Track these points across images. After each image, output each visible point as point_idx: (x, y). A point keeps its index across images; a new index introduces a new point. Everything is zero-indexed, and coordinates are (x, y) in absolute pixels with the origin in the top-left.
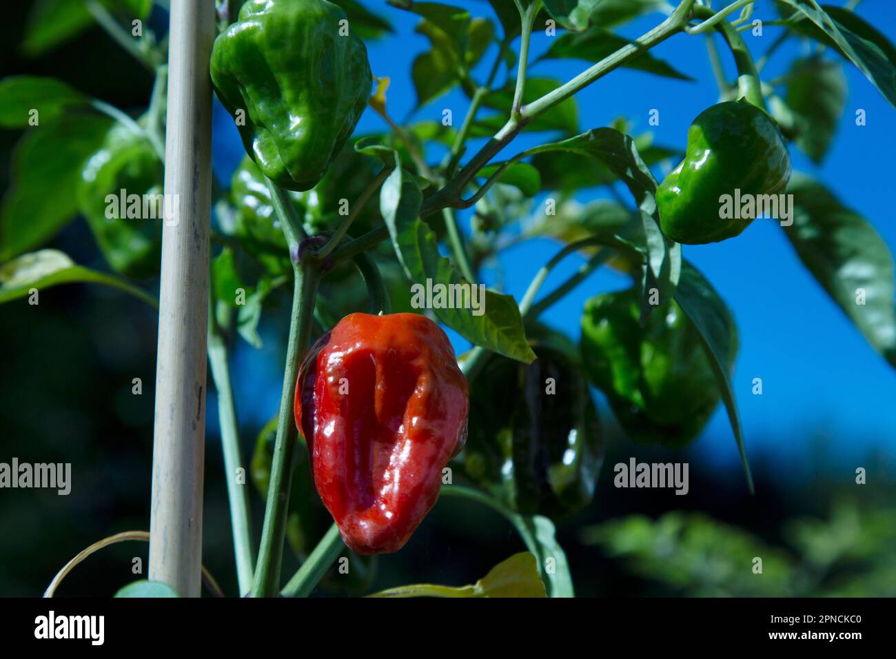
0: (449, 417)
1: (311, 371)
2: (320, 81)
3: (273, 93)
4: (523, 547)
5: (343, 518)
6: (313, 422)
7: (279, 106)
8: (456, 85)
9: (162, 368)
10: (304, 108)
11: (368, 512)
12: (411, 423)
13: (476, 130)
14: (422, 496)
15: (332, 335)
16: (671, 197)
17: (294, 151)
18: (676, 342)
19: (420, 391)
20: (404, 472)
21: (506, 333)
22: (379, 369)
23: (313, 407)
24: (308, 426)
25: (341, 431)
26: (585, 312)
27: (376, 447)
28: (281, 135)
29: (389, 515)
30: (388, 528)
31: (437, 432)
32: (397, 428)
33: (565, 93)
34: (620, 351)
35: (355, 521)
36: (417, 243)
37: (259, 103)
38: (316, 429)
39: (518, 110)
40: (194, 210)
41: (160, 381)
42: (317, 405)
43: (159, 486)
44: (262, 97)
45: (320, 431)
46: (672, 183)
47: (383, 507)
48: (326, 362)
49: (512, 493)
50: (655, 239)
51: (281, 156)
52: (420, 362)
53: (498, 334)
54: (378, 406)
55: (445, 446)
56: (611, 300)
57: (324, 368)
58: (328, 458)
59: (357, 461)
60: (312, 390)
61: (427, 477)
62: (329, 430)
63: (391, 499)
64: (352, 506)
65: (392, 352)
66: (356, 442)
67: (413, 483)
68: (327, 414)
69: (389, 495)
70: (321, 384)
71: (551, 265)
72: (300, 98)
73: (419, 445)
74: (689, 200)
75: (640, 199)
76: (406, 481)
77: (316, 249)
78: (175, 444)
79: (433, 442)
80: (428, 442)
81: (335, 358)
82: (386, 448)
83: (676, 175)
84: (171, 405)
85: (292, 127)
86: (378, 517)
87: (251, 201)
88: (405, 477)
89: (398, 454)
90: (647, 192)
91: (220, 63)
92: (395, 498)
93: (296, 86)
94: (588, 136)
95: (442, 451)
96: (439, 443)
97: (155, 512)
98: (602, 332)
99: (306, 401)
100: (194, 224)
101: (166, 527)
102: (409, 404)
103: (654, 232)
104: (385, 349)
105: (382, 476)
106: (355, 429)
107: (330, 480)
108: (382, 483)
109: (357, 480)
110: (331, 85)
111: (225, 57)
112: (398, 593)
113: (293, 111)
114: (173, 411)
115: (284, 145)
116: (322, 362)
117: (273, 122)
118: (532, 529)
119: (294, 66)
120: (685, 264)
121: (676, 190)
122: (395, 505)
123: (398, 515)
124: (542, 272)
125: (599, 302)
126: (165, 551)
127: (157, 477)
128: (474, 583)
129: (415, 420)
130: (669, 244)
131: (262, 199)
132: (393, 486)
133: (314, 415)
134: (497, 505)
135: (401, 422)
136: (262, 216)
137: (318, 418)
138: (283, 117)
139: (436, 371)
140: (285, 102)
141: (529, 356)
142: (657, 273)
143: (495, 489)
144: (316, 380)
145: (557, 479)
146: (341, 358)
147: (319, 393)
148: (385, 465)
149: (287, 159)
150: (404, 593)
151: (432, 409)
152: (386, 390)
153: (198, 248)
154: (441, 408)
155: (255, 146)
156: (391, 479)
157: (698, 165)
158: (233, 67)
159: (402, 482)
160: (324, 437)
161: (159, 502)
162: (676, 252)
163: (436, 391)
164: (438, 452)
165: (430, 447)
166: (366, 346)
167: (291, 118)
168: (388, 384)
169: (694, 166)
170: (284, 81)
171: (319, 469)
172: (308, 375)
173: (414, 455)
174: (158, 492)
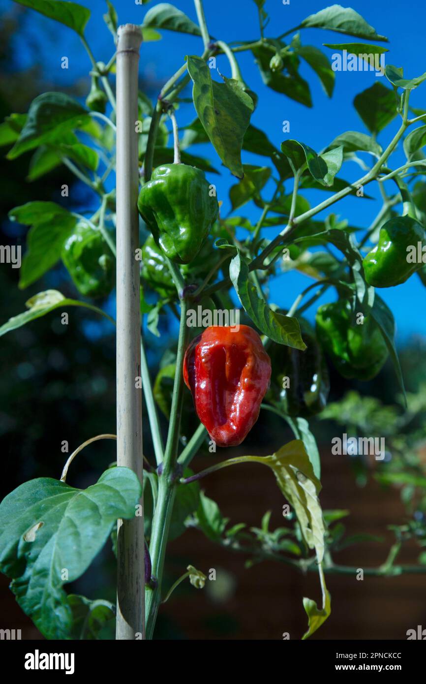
0: (262, 378)
1: (192, 355)
2: (195, 209)
3: (171, 216)
4: (293, 437)
5: (212, 430)
6: (194, 381)
7: (174, 222)
8: (251, 200)
9: (119, 356)
10: (187, 224)
11: (224, 426)
12: (244, 381)
13: (265, 224)
14: (251, 418)
15: (202, 337)
16: (371, 265)
17: (183, 245)
18: (365, 329)
19: (248, 366)
20: (241, 406)
21: (291, 335)
22: (228, 355)
23: (194, 373)
24: (192, 383)
25: (210, 386)
26: (318, 314)
27: (227, 393)
28: (175, 237)
29: (234, 428)
30: (235, 434)
31: (257, 386)
32: (237, 384)
33: (316, 211)
34: (337, 333)
35: (218, 431)
36: (247, 293)
37: (163, 221)
38: (196, 385)
39: (292, 220)
40: (132, 276)
41: (118, 363)
42: (196, 373)
43: (121, 416)
44: (166, 217)
45: (199, 386)
46: (372, 258)
47: (232, 424)
48: (200, 351)
49: (285, 406)
50: (360, 283)
51: (175, 247)
52: (248, 351)
53: (288, 337)
54: (227, 373)
55: (261, 392)
56: (331, 308)
57: (199, 354)
58: (203, 400)
59: (217, 400)
60: (193, 365)
61: (253, 408)
62: (203, 385)
63: (235, 420)
64: (216, 424)
65: (234, 346)
66: (217, 391)
67: (246, 412)
68: (202, 378)
69: (234, 417)
70: (198, 363)
71: (304, 293)
72: (185, 219)
73: (248, 392)
74: (381, 266)
75: (353, 263)
76: (243, 411)
77: (192, 292)
78: (128, 395)
79: (255, 391)
80: (253, 391)
81: (204, 349)
82: (232, 394)
83: (373, 253)
84: (125, 375)
85: (181, 233)
86: (229, 428)
87: (152, 262)
88: (242, 409)
89: (238, 397)
90: (356, 260)
91: (144, 200)
92: (237, 420)
93: (182, 212)
94: (326, 233)
95: (260, 396)
96: (258, 391)
97: (119, 429)
98: (327, 324)
99: (190, 370)
100: (132, 283)
101: (125, 437)
102: (242, 372)
103: (360, 279)
104: (230, 344)
105: (231, 408)
106: (216, 384)
107: (205, 411)
108: (231, 411)
109: (218, 410)
110: (200, 211)
111: (146, 198)
112: (235, 461)
113: (182, 225)
114: (126, 378)
115: (177, 242)
116: (198, 351)
117: (172, 230)
118: (296, 424)
119: (182, 202)
120: (377, 298)
121: (373, 261)
122: (238, 423)
123: (240, 428)
124: (300, 297)
125: (325, 309)
126: (125, 448)
127: (120, 411)
128: (272, 454)
129: (246, 380)
130: (367, 286)
131: (158, 261)
132: (236, 413)
133: (195, 378)
134: (278, 412)
135: (239, 380)
136: (158, 270)
137: (197, 379)
138: (176, 228)
139: (256, 355)
140: (177, 220)
141: (304, 347)
142: (361, 300)
143: (277, 404)
144: (195, 360)
145: (308, 399)
146: (208, 349)
147: (197, 366)
148: (232, 402)
149: (179, 249)
150: (238, 460)
151: (254, 374)
152: (231, 365)
153: (135, 295)
154: (259, 373)
155: (160, 241)
156: (235, 410)
157: (385, 249)
158: (150, 203)
159: (241, 411)
160: (201, 388)
161: (121, 424)
162: (372, 291)
163: (256, 365)
164: (258, 396)
165: (253, 394)
166: (221, 343)
167: (181, 229)
168: (232, 361)
169: (383, 250)
170: (177, 210)
171: (198, 405)
172: (191, 357)
173: (246, 398)
174: (120, 419)
